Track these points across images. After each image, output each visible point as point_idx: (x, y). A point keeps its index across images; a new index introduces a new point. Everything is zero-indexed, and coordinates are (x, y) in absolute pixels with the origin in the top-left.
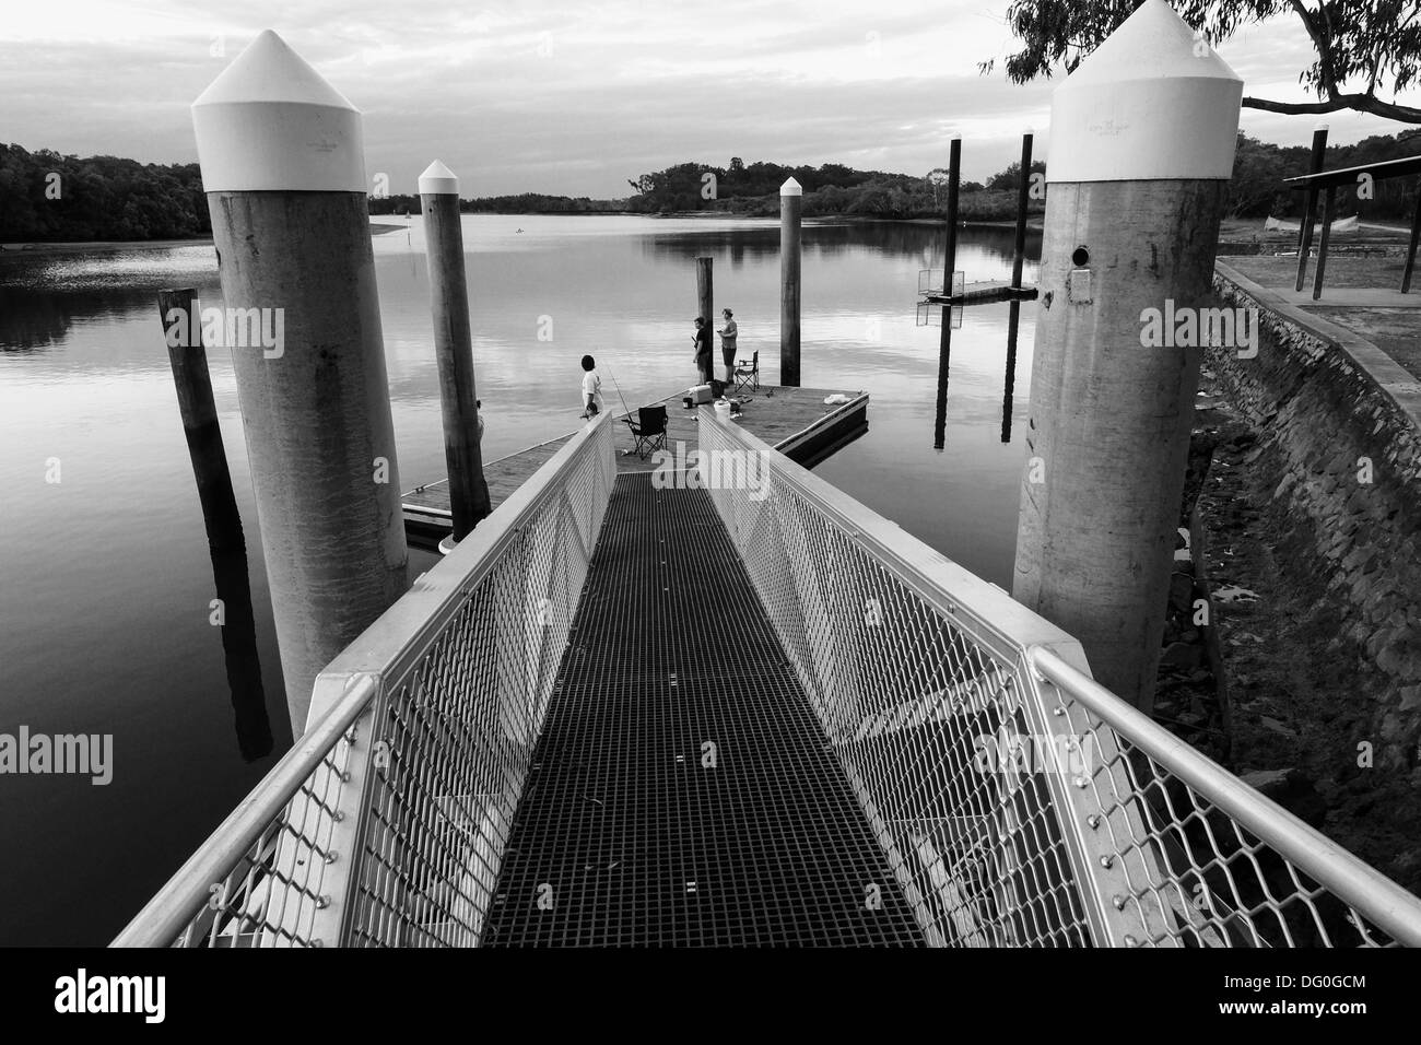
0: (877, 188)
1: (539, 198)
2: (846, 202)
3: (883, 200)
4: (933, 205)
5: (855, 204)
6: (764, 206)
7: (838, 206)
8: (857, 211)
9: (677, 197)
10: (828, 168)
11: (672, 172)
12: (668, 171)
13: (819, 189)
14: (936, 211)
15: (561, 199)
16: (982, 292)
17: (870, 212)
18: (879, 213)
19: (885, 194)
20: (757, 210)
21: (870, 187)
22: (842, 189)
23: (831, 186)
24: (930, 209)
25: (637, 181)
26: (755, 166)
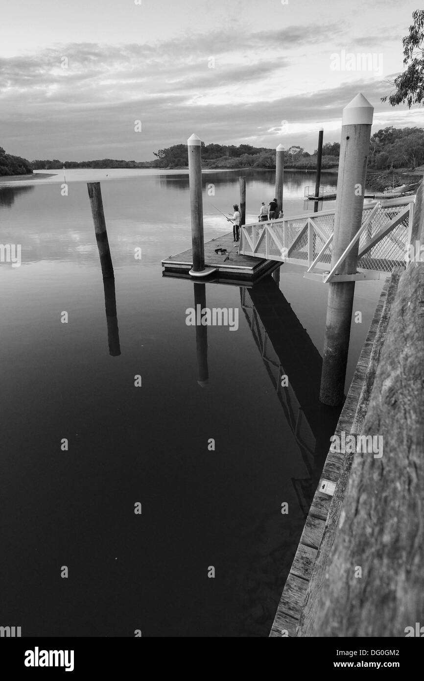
0: (267, 155)
1: (112, 161)
2: (253, 161)
3: (269, 161)
4: (292, 162)
5: (257, 162)
6: (216, 164)
7: (250, 163)
8: (258, 166)
9: (176, 160)
10: (243, 146)
11: (173, 149)
12: (170, 148)
13: (241, 156)
14: (293, 165)
15: (122, 161)
16: (330, 196)
17: (264, 166)
18: (269, 166)
19: (271, 158)
20: (213, 166)
21: (263, 155)
22: (251, 156)
23: (246, 154)
24: (291, 164)
25: (157, 153)
26: (210, 145)
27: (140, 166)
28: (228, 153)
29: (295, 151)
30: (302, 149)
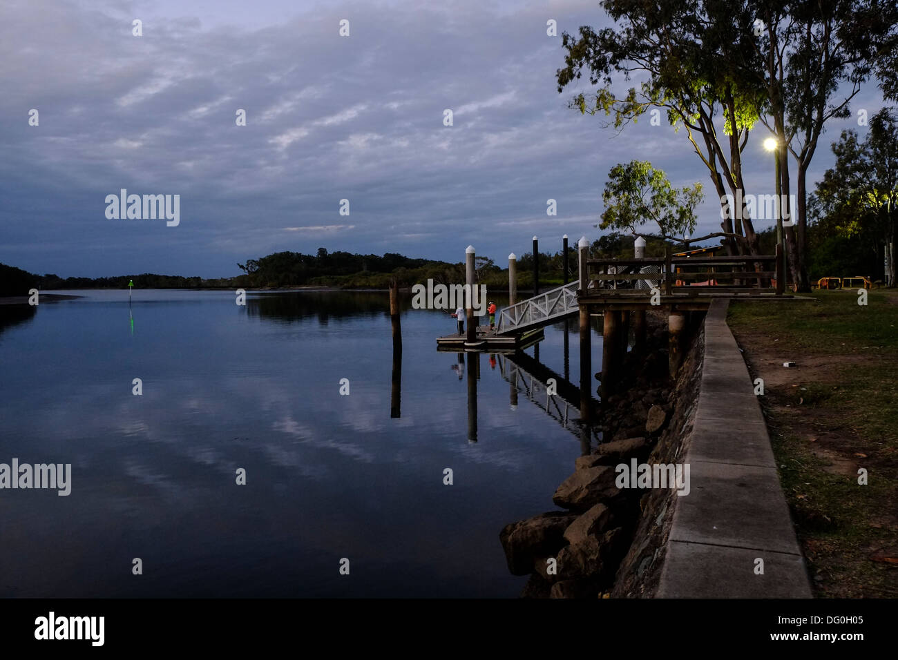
2: (414, 279)
3: (441, 277)
6: (351, 282)
10: (389, 256)
19: (443, 273)
20: (346, 285)
21: (430, 269)
22: (410, 270)
23: (397, 268)
25: (245, 265)
26: (336, 254)
27: (208, 285)
28: (365, 267)
29: (481, 264)
30: (491, 261)
